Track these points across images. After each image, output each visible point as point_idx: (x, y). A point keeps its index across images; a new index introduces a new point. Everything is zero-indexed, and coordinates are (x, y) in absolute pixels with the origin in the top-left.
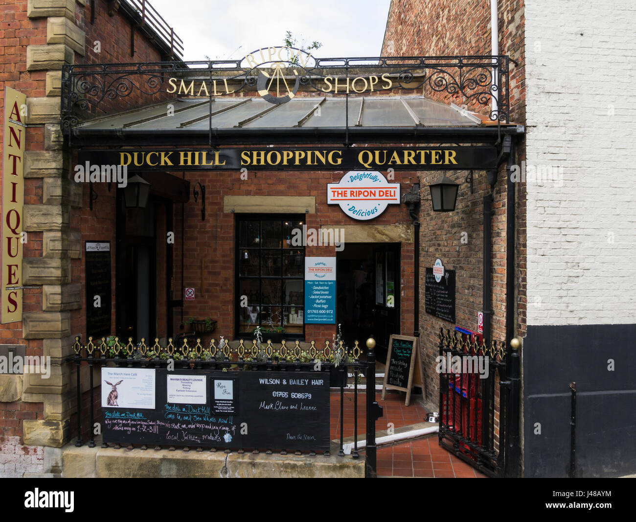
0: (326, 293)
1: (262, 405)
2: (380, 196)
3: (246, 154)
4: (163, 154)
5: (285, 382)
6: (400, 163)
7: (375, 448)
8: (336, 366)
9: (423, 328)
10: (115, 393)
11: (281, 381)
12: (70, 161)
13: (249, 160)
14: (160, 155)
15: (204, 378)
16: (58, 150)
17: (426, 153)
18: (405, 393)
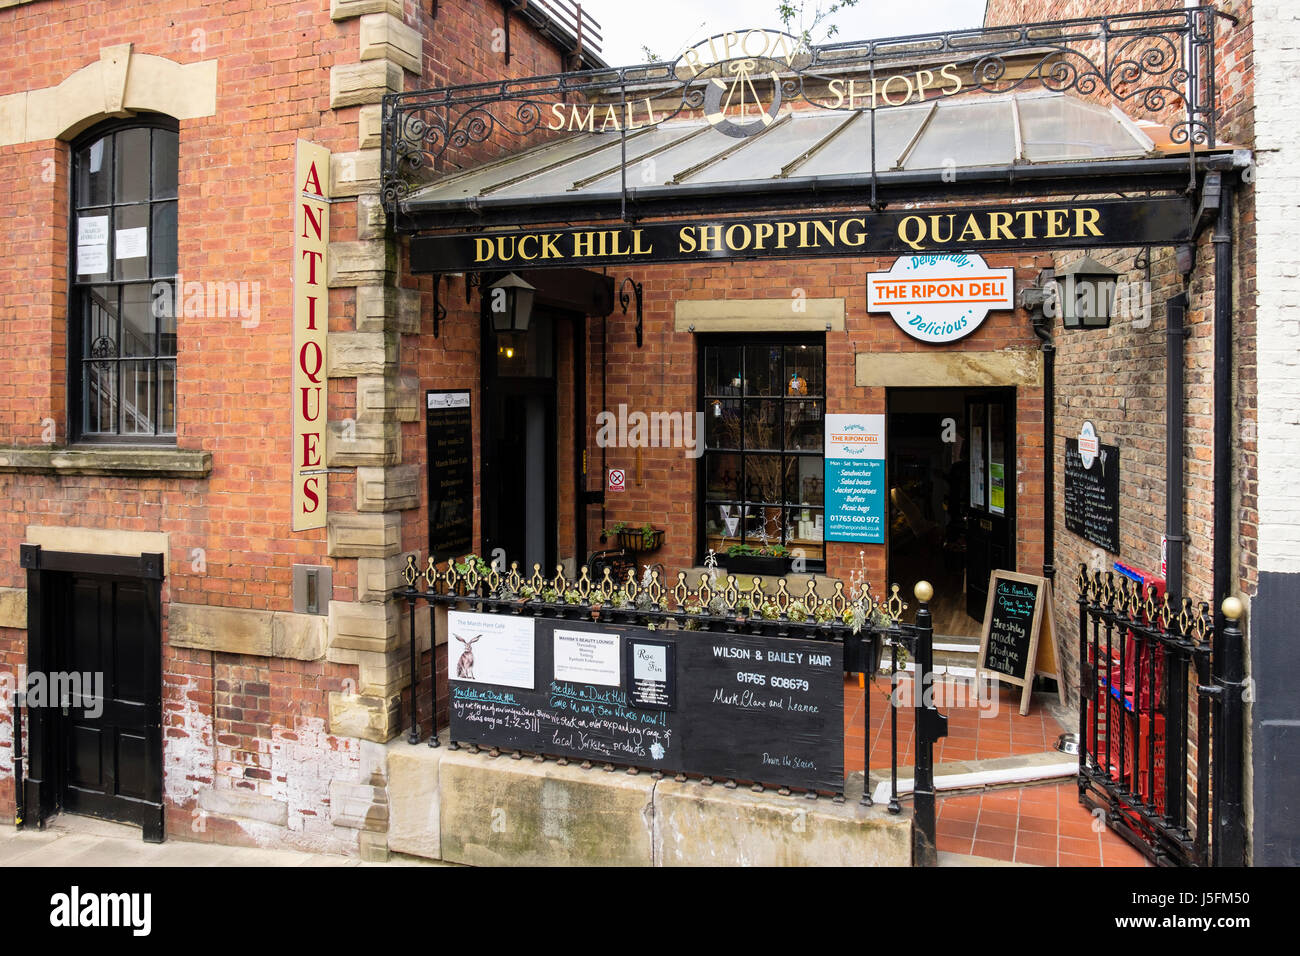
0: (866, 483)
1: (718, 696)
2: (971, 294)
3: (688, 232)
4: (545, 238)
5: (759, 656)
6: (982, 238)
7: (932, 798)
8: (855, 632)
9: (1061, 559)
10: (469, 657)
11: (753, 653)
12: (399, 256)
13: (692, 242)
14: (540, 239)
15: (615, 639)
16: (379, 239)
17: (1035, 216)
18: (1020, 689)
